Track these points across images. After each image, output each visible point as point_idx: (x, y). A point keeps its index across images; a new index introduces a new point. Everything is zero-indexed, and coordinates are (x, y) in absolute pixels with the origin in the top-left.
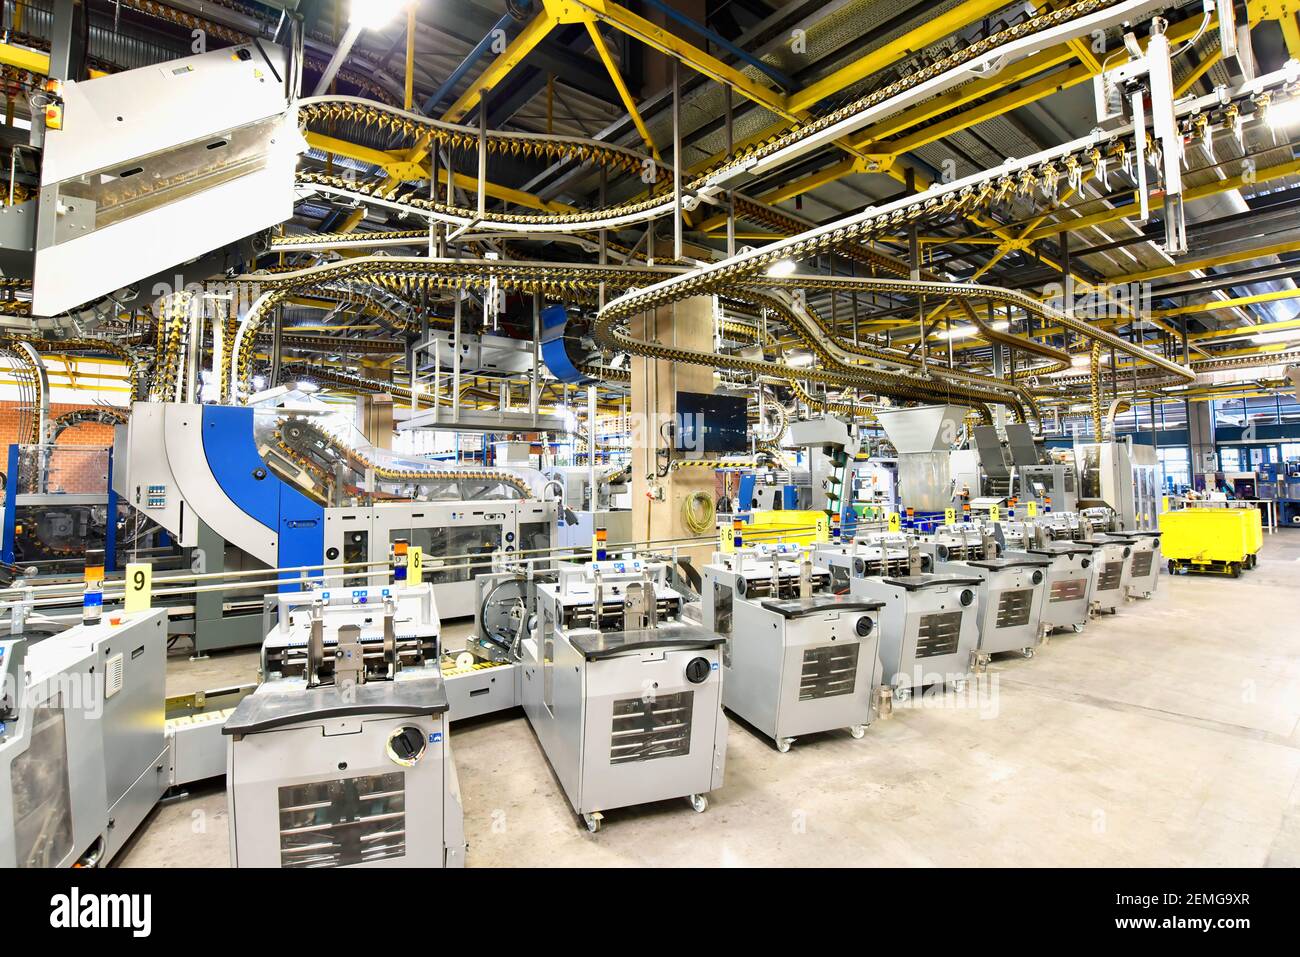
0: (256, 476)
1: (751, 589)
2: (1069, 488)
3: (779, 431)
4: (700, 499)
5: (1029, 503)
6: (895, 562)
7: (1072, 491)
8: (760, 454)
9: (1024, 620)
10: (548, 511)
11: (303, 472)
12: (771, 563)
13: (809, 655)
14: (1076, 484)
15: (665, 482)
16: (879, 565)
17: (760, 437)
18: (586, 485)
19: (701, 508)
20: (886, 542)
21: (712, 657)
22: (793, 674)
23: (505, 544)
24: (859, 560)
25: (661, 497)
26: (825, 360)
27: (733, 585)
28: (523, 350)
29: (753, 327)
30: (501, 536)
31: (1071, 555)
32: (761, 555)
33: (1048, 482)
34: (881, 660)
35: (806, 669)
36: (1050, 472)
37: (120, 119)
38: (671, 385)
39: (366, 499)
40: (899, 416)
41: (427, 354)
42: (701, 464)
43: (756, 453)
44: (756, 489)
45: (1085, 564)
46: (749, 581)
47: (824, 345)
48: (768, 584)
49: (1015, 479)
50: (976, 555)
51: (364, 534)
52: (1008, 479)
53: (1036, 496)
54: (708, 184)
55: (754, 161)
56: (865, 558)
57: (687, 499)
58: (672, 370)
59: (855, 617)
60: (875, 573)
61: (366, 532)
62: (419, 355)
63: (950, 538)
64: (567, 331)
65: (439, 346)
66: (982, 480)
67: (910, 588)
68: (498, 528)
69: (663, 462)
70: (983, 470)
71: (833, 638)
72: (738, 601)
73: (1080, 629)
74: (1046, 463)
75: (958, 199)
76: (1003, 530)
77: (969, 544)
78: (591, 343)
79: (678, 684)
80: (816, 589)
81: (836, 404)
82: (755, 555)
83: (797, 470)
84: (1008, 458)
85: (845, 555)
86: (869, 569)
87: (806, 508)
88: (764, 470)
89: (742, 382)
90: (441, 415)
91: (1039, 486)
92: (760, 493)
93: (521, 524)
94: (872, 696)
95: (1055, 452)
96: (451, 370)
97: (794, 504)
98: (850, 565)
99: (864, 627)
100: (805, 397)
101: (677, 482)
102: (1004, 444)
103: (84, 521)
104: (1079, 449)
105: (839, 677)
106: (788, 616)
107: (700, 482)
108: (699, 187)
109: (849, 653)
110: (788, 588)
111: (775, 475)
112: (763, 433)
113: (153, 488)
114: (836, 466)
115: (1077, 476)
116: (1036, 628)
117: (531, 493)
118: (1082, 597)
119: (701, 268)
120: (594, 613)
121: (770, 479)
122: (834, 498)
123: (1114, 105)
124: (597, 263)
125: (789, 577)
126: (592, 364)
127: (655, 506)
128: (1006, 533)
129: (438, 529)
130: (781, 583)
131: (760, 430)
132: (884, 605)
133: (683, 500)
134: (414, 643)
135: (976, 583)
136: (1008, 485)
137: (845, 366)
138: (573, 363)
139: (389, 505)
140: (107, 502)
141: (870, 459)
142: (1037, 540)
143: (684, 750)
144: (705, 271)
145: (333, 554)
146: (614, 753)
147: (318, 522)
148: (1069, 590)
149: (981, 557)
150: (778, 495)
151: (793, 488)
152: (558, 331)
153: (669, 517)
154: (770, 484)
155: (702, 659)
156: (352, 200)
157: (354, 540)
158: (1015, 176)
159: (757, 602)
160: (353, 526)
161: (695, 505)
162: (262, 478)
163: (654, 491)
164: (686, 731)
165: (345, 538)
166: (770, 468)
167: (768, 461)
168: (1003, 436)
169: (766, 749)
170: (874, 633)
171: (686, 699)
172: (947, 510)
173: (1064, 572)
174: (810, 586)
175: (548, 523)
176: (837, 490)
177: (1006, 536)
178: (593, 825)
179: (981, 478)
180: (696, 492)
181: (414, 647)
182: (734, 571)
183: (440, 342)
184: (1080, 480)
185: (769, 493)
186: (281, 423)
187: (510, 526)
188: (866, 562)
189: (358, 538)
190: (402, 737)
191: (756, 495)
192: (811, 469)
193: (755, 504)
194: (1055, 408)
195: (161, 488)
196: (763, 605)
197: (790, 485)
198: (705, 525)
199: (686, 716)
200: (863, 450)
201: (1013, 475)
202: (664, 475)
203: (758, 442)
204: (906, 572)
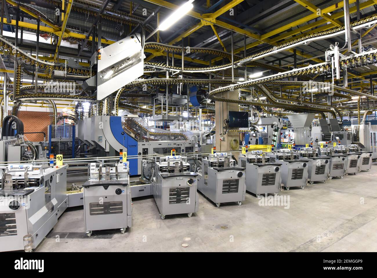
0: (122, 134)
1: (250, 161)
2: (349, 139)
3: (257, 120)
4: (235, 140)
5: (334, 143)
6: (287, 156)
7: (350, 139)
8: (251, 127)
9: (323, 173)
10: (193, 144)
11: (132, 133)
12: (255, 155)
13: (264, 175)
14: (351, 137)
15: (225, 136)
16: (283, 157)
17: (251, 122)
18: (198, 136)
19: (235, 143)
20: (285, 151)
21: (243, 172)
22: (260, 180)
23: (182, 152)
24: (278, 156)
25: (224, 140)
26: (271, 101)
27: (246, 160)
28: (184, 99)
29: (250, 90)
30: (180, 150)
31: (339, 157)
32: (253, 153)
33: (341, 137)
34: (281, 178)
35: (263, 179)
36: (342, 134)
37: (110, 56)
38: (227, 108)
39: (148, 140)
40: (294, 117)
41: (158, 100)
42: (236, 131)
43: (250, 127)
44: (250, 138)
45: (343, 159)
46: (250, 159)
47: (271, 97)
48: (255, 160)
49: (332, 136)
50: (310, 156)
51: (147, 149)
52: (331, 136)
53: (336, 141)
54: (240, 62)
55: (252, 58)
56: (279, 155)
57: (231, 140)
58: (227, 105)
59: (275, 167)
60: (282, 159)
61: (148, 149)
62: (156, 100)
63: (304, 151)
64: (197, 94)
65: (163, 98)
66: (322, 136)
67: (290, 162)
68: (180, 148)
69: (225, 130)
70: (322, 133)
71: (270, 172)
72: (247, 164)
73: (342, 177)
74: (343, 131)
75: (299, 72)
76: (321, 150)
77: (309, 153)
78: (204, 96)
79: (236, 177)
80: (266, 162)
81: (275, 112)
82: (252, 153)
83: (263, 132)
84: (330, 129)
85: (274, 155)
86: (280, 158)
87: (266, 144)
88: (253, 132)
89: (246, 106)
90: (163, 117)
91: (337, 138)
92: (251, 139)
93: (186, 147)
94: (279, 186)
95: (345, 127)
96: (166, 105)
97: (262, 143)
98: (275, 157)
99: (277, 170)
100: (265, 110)
101: (229, 136)
102: (329, 125)
103: (66, 146)
104: (353, 126)
105: (271, 181)
106: (259, 166)
107: (235, 136)
108: (238, 63)
109: (274, 175)
110: (259, 161)
111: (256, 134)
112: (252, 120)
113: (100, 137)
114: (275, 131)
115: (352, 135)
116: (327, 175)
117: (188, 139)
118: (343, 168)
119: (238, 83)
120: (217, 164)
121: (254, 135)
122: (274, 141)
123: (329, 58)
124: (209, 79)
125: (260, 158)
126: (204, 102)
127: (222, 142)
128: (321, 151)
129: (165, 148)
130: (257, 160)
131: (251, 119)
132: (282, 164)
133: (230, 140)
134: (185, 167)
135: (307, 161)
136: (330, 138)
137: (277, 103)
138: (198, 102)
139: (152, 142)
140: (72, 141)
141: (288, 129)
142: (331, 153)
143: (237, 191)
144: (239, 84)
145: (140, 154)
146: (223, 192)
147: (136, 146)
148: (338, 166)
149: (312, 156)
150: (257, 140)
151: (262, 138)
152: (195, 93)
153: (226, 145)
154: (254, 137)
155: (241, 172)
156: (153, 67)
157: (145, 150)
158: (311, 69)
159: (252, 164)
160: (145, 147)
161: (233, 142)
162: (123, 134)
163: (222, 138)
164: (237, 188)
165: (143, 150)
166: (254, 132)
167: (254, 129)
168: (329, 122)
169: (254, 197)
170: (279, 171)
171: (237, 181)
172: (306, 145)
173: (337, 161)
174: (265, 160)
175: (193, 147)
176: (275, 138)
177: (321, 152)
178: (218, 206)
179: (322, 135)
180: (234, 139)
181: (185, 168)
182: (246, 157)
183: (163, 97)
184: (353, 136)
185: (254, 140)
186: (126, 120)
187: (183, 148)
188: (279, 156)
189: (146, 150)
190: (190, 180)
191: (250, 140)
192: (267, 132)
193: (249, 143)
194: (348, 113)
195: (101, 137)
196: (253, 164)
197: (261, 137)
198: (237, 148)
199: (237, 185)
200: (285, 126)
201: (332, 134)
202: (225, 134)
203: (251, 123)
204: (290, 159)
